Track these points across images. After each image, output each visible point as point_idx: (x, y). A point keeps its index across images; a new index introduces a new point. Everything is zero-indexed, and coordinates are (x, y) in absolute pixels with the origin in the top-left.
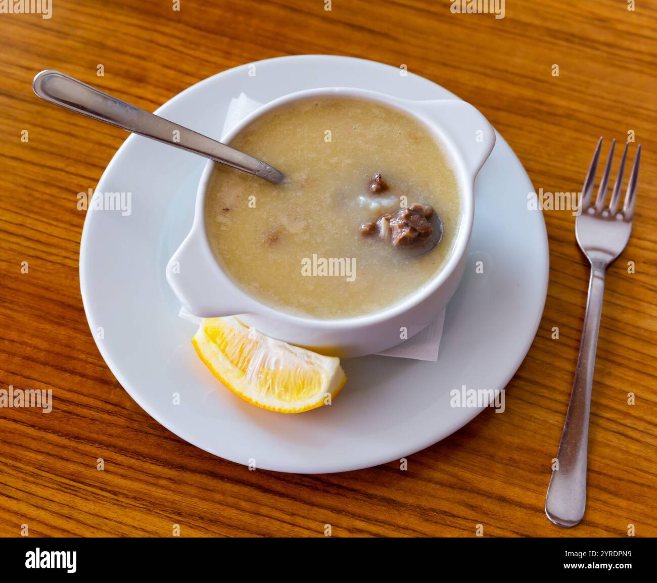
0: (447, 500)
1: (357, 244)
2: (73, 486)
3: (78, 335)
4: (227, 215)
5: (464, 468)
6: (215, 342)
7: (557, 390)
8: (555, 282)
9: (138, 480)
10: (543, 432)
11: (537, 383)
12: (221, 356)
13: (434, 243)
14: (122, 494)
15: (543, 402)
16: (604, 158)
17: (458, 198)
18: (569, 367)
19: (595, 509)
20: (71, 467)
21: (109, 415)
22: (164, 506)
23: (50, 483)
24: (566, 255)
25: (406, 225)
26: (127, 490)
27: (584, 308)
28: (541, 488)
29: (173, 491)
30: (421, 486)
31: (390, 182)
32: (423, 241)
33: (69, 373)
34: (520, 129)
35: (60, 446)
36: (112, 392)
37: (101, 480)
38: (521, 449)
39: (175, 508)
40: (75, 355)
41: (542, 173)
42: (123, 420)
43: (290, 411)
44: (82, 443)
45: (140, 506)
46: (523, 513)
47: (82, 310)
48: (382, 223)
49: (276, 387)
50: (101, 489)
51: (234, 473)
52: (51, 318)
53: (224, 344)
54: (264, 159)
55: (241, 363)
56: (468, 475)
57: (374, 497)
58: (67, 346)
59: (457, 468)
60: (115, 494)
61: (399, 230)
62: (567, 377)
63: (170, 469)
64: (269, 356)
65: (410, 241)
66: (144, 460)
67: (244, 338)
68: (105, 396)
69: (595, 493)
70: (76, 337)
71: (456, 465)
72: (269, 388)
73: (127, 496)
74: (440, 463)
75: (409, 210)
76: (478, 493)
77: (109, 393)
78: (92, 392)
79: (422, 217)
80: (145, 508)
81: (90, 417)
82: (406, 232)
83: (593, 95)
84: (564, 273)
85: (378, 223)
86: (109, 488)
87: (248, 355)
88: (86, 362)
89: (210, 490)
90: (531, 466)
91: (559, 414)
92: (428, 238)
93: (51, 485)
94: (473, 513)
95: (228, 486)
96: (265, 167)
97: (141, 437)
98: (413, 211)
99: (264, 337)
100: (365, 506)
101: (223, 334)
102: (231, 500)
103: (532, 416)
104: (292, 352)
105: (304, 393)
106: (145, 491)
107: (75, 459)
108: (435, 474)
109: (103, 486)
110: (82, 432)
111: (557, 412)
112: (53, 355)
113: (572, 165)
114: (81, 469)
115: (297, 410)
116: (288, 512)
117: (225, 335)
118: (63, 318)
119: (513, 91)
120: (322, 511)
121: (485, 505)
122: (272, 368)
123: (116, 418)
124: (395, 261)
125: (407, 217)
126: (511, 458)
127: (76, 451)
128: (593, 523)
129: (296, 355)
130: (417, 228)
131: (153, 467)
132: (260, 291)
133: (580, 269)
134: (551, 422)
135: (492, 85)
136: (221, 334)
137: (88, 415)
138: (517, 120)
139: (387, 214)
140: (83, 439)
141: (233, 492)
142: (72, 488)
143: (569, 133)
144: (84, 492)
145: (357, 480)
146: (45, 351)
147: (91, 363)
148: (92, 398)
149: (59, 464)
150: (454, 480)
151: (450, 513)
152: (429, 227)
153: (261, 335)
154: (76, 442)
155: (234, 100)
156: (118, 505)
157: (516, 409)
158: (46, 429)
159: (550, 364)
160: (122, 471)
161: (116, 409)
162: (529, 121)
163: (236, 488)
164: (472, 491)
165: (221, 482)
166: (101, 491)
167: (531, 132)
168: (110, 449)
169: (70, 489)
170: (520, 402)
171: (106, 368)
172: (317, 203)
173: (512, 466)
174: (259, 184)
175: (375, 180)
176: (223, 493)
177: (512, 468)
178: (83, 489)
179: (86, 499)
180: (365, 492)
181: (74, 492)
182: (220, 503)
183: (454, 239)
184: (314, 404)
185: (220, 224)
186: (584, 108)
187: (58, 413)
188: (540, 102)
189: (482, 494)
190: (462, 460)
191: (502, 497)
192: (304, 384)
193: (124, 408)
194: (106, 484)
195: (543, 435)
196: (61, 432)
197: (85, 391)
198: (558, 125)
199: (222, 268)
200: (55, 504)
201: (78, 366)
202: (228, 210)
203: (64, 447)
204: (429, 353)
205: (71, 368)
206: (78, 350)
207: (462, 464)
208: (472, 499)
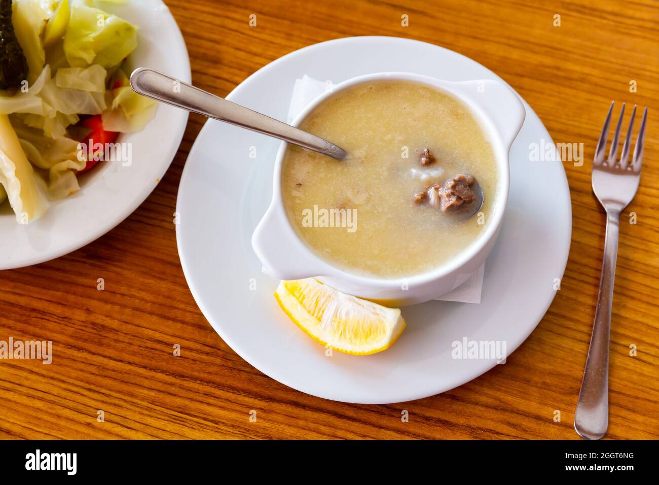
0: (492, 420)
1: (412, 211)
2: (180, 417)
3: (177, 288)
4: (301, 190)
5: (506, 392)
6: (294, 295)
7: (582, 322)
8: (577, 228)
9: (234, 410)
10: (570, 359)
11: (564, 317)
12: (299, 307)
13: (476, 208)
14: (222, 423)
15: (569, 333)
16: (615, 116)
17: (496, 167)
18: (590, 301)
19: (616, 424)
20: (179, 401)
21: (207, 355)
22: (258, 432)
23: (161, 415)
24: (583, 203)
25: (453, 194)
26: (226, 419)
27: (602, 250)
28: (570, 407)
29: (264, 419)
30: (470, 409)
31: (437, 156)
32: (467, 207)
33: (172, 320)
34: (542, 93)
35: (169, 384)
36: (209, 337)
37: (204, 412)
38: (552, 374)
39: (266, 434)
40: (176, 305)
41: (561, 131)
42: (219, 360)
43: (360, 353)
44: (186, 380)
45: (238, 433)
46: (555, 430)
47: (179, 266)
48: (431, 192)
49: (347, 332)
50: (204, 419)
51: (314, 403)
52: (154, 274)
53: (301, 297)
54: (329, 138)
55: (317, 314)
56: (509, 398)
57: (431, 420)
58: (169, 297)
59: (499, 392)
60: (216, 422)
61: (447, 199)
62: (589, 311)
63: (260, 400)
64: (340, 308)
65: (456, 207)
66: (239, 393)
67: (318, 292)
68: (202, 340)
69: (616, 410)
70: (175, 289)
71: (499, 390)
72: (341, 334)
73: (226, 425)
74: (485, 388)
75: (455, 181)
76: (517, 413)
77: (206, 337)
78: (192, 336)
79: (465, 186)
80: (241, 434)
81: (192, 358)
82: (453, 200)
83: (604, 61)
84: (584, 220)
85: (429, 192)
86: (211, 418)
87: (322, 307)
88: (185, 310)
89: (294, 417)
90: (562, 389)
91: (583, 343)
92: (471, 204)
93: (163, 417)
94: (514, 430)
95: (309, 414)
96: (331, 146)
97: (235, 373)
98: (458, 181)
99: (335, 291)
100: (423, 427)
101: (301, 289)
102: (312, 425)
103: (560, 346)
104: (360, 305)
105: (371, 339)
106: (241, 420)
107: (181, 394)
108: (481, 398)
109: (206, 416)
110: (185, 371)
111: (581, 341)
112: (157, 305)
113: (587, 124)
114: (187, 402)
115: (365, 352)
116: (360, 434)
117: (302, 290)
118: (164, 273)
119: (535, 59)
120: (388, 432)
121: (524, 423)
122: (344, 317)
123: (213, 358)
124: (444, 225)
125: (454, 187)
126: (544, 382)
127: (182, 387)
128: (615, 436)
129: (363, 306)
130: (462, 197)
131: (247, 399)
132: (332, 256)
133: (597, 216)
134: (577, 349)
135: (515, 55)
136: (298, 288)
137: (189, 357)
138: (539, 85)
139: (436, 184)
140: (187, 377)
141: (314, 418)
142: (180, 419)
143: (584, 95)
144: (189, 422)
145: (416, 405)
146: (151, 302)
147: (190, 312)
148: (192, 341)
149: (168, 399)
150: (497, 403)
151: (494, 431)
152: (472, 196)
153: (333, 290)
154: (181, 379)
155: (298, 80)
156: (219, 432)
157: (548, 340)
158: (155, 369)
159: (574, 300)
160: (220, 404)
161: (212, 350)
162: (549, 86)
163: (316, 415)
164: (512, 412)
165: (303, 411)
166: (204, 421)
167: (551, 96)
168: (209, 385)
169: (179, 420)
170: (549, 333)
171: (201, 315)
172: (375, 176)
173: (545, 389)
174: (326, 161)
175: (424, 154)
176: (306, 419)
177: (545, 391)
178: (190, 420)
179: (192, 428)
180: (423, 415)
181: (182, 423)
182: (303, 428)
183: (494, 204)
184: (380, 348)
185: (295, 198)
186: (595, 72)
187: (164, 355)
188: (558, 69)
189: (521, 414)
190: (503, 385)
191: (538, 416)
192: (371, 331)
193: (219, 350)
194: (208, 415)
195: (571, 362)
196: (169, 372)
197: (186, 335)
198: (574, 88)
199: (298, 236)
200: (168, 433)
201: (179, 314)
202: (301, 185)
203: (172, 384)
204: (473, 296)
205: (174, 317)
206: (179, 301)
207: (503, 389)
208: (513, 418)
